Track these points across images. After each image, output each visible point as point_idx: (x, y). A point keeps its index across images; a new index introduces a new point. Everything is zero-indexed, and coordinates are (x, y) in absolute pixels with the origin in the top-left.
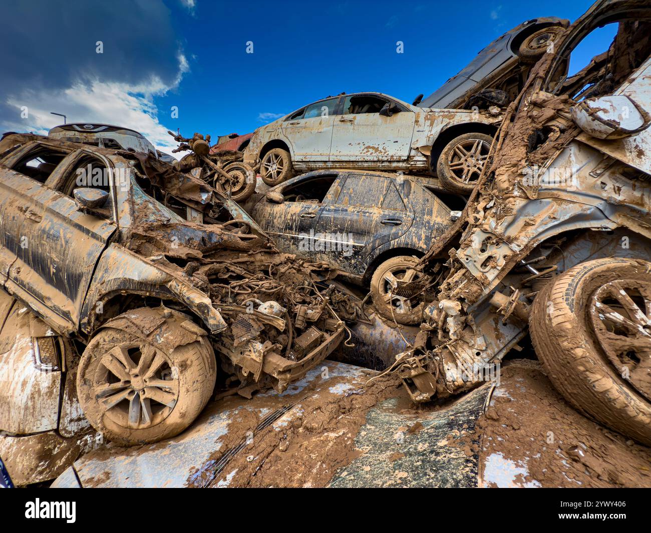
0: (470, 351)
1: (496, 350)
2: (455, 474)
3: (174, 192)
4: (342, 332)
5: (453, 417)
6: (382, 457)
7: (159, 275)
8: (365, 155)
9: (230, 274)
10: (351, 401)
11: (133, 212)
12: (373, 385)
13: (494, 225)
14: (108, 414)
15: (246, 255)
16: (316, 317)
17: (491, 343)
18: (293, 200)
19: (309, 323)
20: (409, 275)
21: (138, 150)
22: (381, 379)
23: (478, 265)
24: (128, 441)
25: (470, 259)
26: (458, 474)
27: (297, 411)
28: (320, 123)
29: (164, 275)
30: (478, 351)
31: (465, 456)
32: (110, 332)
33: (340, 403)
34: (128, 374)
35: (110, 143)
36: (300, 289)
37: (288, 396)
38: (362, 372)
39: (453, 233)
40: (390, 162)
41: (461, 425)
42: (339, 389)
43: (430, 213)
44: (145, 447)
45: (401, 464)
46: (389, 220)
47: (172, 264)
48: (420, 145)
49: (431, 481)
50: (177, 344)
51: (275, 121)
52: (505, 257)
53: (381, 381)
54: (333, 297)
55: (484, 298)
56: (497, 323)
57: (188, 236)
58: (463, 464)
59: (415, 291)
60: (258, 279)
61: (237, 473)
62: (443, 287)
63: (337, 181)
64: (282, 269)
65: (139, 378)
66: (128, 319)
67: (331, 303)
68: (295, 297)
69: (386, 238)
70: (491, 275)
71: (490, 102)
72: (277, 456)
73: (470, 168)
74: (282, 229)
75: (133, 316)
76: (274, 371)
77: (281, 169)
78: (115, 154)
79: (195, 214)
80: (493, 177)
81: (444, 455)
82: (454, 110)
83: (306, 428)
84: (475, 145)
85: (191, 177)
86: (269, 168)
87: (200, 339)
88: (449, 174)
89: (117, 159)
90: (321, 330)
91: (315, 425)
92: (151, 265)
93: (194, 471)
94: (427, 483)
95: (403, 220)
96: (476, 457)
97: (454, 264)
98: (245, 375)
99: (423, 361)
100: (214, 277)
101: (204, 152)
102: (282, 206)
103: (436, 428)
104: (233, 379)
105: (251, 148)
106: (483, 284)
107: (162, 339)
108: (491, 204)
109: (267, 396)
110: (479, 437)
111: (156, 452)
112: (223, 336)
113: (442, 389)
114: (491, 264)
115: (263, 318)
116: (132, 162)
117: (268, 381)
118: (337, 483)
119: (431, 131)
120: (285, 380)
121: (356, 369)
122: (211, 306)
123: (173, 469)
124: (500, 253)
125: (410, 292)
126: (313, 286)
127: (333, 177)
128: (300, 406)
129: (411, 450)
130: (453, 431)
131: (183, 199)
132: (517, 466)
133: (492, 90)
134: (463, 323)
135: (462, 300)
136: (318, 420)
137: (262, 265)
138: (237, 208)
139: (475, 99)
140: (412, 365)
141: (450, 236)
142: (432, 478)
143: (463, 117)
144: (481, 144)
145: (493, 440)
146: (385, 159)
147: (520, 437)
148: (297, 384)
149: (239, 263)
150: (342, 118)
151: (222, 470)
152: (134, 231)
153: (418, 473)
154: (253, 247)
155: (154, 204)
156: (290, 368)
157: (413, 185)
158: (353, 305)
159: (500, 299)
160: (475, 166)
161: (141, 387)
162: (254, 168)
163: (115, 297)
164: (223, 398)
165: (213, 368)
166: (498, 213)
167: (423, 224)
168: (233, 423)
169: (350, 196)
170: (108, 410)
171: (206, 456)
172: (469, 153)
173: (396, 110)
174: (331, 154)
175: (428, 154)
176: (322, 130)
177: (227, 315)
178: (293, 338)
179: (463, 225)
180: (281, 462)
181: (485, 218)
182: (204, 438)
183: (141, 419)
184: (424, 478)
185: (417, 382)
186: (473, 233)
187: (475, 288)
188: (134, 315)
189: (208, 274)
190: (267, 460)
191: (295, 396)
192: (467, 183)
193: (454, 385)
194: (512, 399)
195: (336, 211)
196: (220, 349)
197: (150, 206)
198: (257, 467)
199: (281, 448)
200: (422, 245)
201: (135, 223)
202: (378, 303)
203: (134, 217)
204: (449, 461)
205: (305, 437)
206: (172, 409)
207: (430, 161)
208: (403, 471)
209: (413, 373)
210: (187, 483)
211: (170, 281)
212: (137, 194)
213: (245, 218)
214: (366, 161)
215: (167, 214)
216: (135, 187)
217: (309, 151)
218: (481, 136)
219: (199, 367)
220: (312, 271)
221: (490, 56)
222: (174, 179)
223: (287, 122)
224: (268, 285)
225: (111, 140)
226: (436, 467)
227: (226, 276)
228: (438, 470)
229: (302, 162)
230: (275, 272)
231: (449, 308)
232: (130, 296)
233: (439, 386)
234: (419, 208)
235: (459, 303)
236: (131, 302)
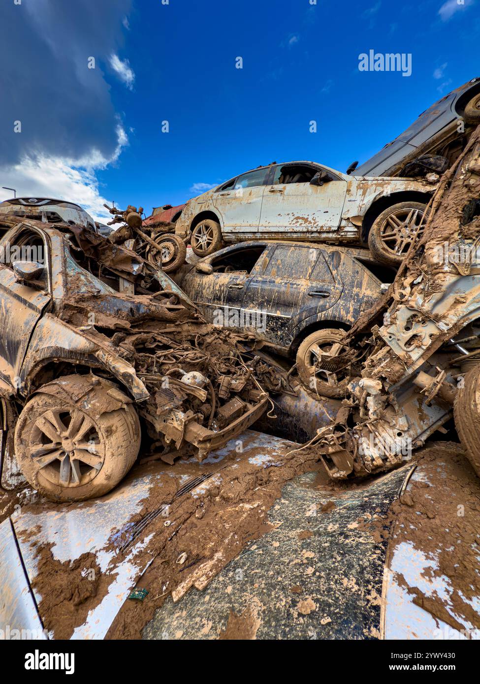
0: (391, 431)
1: (419, 431)
2: (361, 560)
3: (107, 264)
4: (266, 402)
5: (366, 499)
6: (293, 533)
7: (88, 344)
8: (294, 225)
9: (157, 343)
10: (269, 473)
11: (66, 283)
12: (292, 458)
13: (421, 302)
14: (42, 472)
15: (173, 325)
16: (240, 388)
17: (413, 424)
18: (222, 271)
19: (233, 394)
20: (336, 347)
21: (77, 222)
22: (301, 452)
23: (402, 344)
24: (60, 498)
25: (393, 337)
26: (365, 561)
27: (215, 480)
28: (250, 194)
29: (92, 345)
30: (399, 431)
31: (373, 542)
32: (43, 397)
33: (258, 475)
34: (59, 436)
35: (52, 216)
36: (225, 359)
37: (208, 464)
38: (283, 443)
39: (378, 308)
40: (320, 233)
41: (374, 508)
42: (258, 460)
43: (360, 285)
44: (74, 505)
45: (310, 543)
46: (316, 292)
47: (100, 334)
48: (350, 215)
49: (337, 564)
50: (103, 411)
51: (206, 193)
52: (431, 336)
53: (302, 454)
54: (257, 368)
55: (406, 379)
56: (421, 404)
57: (117, 307)
58: (371, 551)
59: (339, 366)
60: (183, 349)
61: (154, 537)
62: (366, 363)
63: (266, 252)
64: (209, 340)
65: (69, 440)
66: (59, 386)
67: (256, 374)
68: (220, 368)
69: (313, 310)
70: (415, 354)
71: (428, 169)
72: (193, 523)
73: (403, 239)
74: (211, 299)
75: (64, 383)
76: (195, 440)
77: (211, 240)
78: (52, 228)
79: (127, 284)
80: (423, 251)
81: (353, 539)
82: (389, 178)
83: (223, 498)
84: (410, 214)
85: (123, 249)
86: (200, 239)
87: (125, 406)
88: (381, 245)
89: (53, 233)
90: (244, 400)
91: (231, 495)
92: (81, 335)
93: (115, 531)
94: (332, 566)
95: (331, 292)
96: (385, 544)
97: (377, 342)
98: (168, 442)
99: (341, 439)
100: (141, 346)
101: (136, 225)
102: (211, 276)
103: (348, 509)
104: (158, 444)
105: (183, 220)
106: (407, 363)
107: (90, 406)
108: (419, 280)
109: (188, 463)
110: (391, 522)
111: (84, 510)
112: (148, 404)
113: (359, 468)
114: (415, 343)
115: (186, 389)
116: (68, 235)
117: (189, 449)
118: (246, 556)
119: (363, 200)
120: (205, 449)
121: (278, 441)
122: (135, 376)
123: (97, 528)
124: (426, 331)
125: (335, 366)
126: (238, 357)
127: (262, 248)
128: (219, 475)
129: (321, 529)
130: (365, 513)
131: (116, 270)
132: (427, 558)
133: (431, 155)
134: (384, 402)
135: (383, 379)
136: (234, 490)
137: (189, 335)
138: (167, 279)
139: (411, 166)
140: (330, 442)
141: (375, 311)
142: (338, 562)
143: (399, 185)
144: (416, 214)
145: (405, 527)
146: (315, 230)
147: (434, 526)
148: (218, 453)
149: (166, 333)
150: (272, 188)
151: (140, 532)
152: (66, 302)
153: (325, 555)
154: (180, 317)
155: (86, 276)
156: (210, 438)
157: (343, 256)
158: (277, 376)
159: (424, 379)
160: (409, 237)
161: (71, 449)
162: (185, 240)
163: (49, 364)
164: (148, 462)
165: (137, 434)
166: (426, 289)
167: (351, 296)
168: (154, 488)
169: (278, 267)
170: (42, 468)
171: (127, 517)
172: (403, 224)
173: (327, 179)
174: (260, 224)
175: (360, 224)
176: (252, 201)
177: (152, 384)
178: (216, 407)
179: (389, 301)
180: (197, 529)
181: (412, 294)
182: (127, 500)
183: (71, 479)
184: (331, 560)
185: (335, 459)
186: (398, 310)
187: (397, 367)
188: (65, 381)
189: (135, 344)
190: (183, 526)
191: (215, 464)
192: (399, 254)
193: (373, 464)
194: (431, 485)
195: (264, 282)
196: (145, 416)
197: (82, 278)
198: (173, 532)
199: (197, 516)
200: (350, 318)
201: (67, 294)
202: (304, 375)
203: (67, 288)
204: (357, 545)
205: (221, 506)
206: (98, 471)
207: (361, 231)
208: (310, 551)
209: (331, 450)
210: (108, 542)
211: (97, 351)
212: (71, 267)
213: (175, 289)
214: (295, 232)
215: (99, 286)
216: (68, 260)
217: (238, 222)
218: (417, 205)
219: (124, 433)
220: (239, 342)
221: (432, 119)
222: (108, 251)
223: (217, 194)
224: (192, 355)
225: (53, 213)
226: (343, 550)
227: (153, 346)
228: (345, 553)
229: (232, 233)
230: (202, 342)
231: (369, 387)
232: (62, 363)
233: (356, 464)
234: (347, 280)
235: (380, 382)
236: (64, 368)
